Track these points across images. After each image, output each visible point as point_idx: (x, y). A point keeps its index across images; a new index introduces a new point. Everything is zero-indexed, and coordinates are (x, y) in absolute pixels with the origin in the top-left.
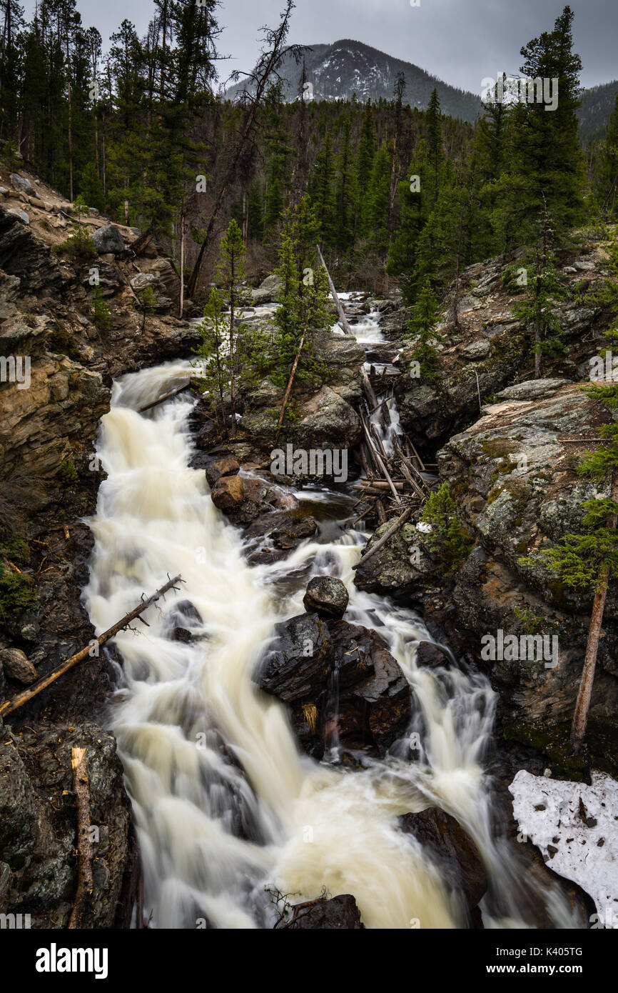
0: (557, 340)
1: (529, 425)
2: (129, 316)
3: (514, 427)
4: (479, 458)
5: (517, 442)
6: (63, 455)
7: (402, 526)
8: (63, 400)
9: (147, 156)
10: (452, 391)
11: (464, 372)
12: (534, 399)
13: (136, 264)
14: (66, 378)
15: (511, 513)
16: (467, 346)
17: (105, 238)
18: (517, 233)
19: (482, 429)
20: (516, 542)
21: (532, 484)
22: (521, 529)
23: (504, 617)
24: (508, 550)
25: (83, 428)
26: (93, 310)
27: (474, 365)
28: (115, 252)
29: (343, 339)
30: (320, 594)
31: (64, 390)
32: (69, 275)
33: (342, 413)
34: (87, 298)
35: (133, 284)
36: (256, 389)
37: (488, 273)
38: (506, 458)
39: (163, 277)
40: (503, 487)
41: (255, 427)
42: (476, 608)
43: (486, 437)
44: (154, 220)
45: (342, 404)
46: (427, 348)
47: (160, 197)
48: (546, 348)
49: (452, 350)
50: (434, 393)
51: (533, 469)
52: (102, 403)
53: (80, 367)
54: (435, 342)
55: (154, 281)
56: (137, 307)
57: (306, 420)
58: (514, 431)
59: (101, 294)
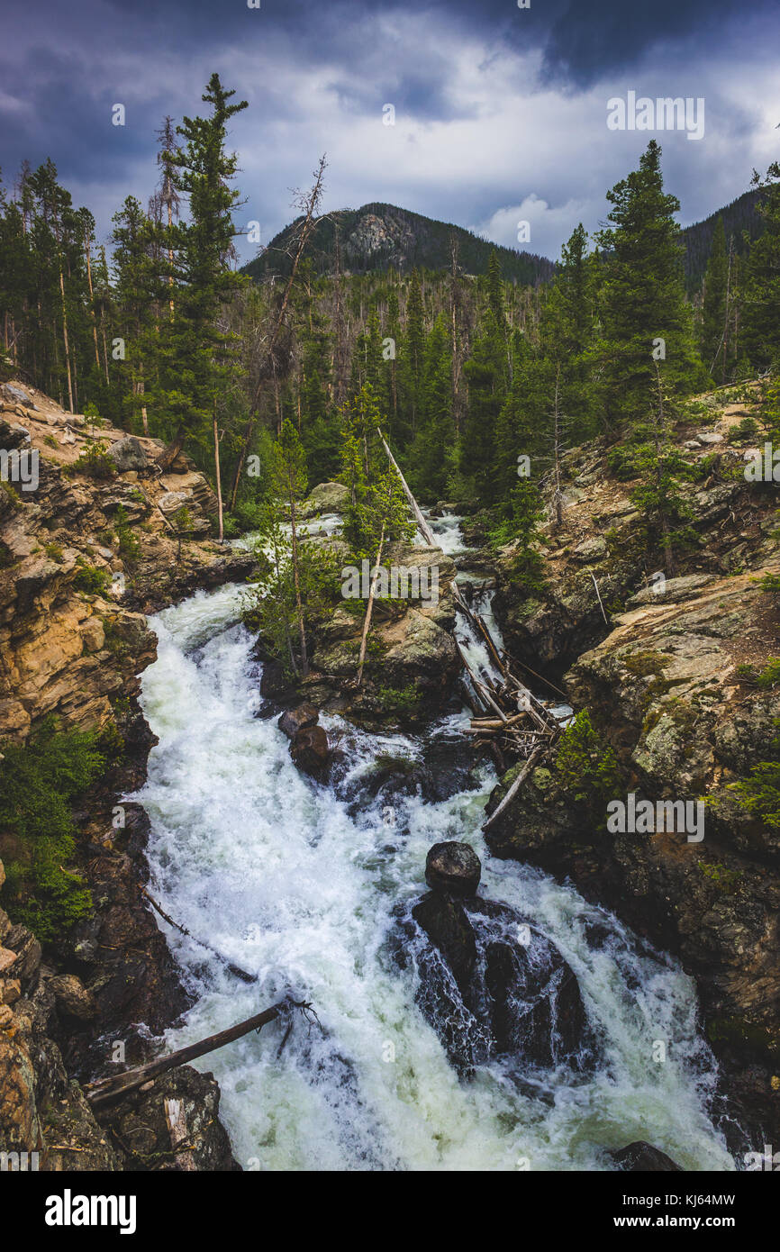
0: (690, 529)
1: (679, 633)
2: (160, 544)
3: (661, 637)
4: (623, 678)
5: (667, 655)
6: (103, 718)
7: (532, 770)
8: (98, 651)
9: (169, 353)
10: (566, 602)
11: (579, 577)
12: (677, 601)
13: (163, 481)
14: (100, 624)
15: (677, 742)
16: (577, 546)
17: (126, 453)
18: (623, 408)
19: (620, 643)
20: (689, 777)
21: (698, 704)
22: (693, 762)
23: (686, 876)
24: (681, 789)
25: (124, 684)
26: (117, 540)
27: (590, 568)
28: (138, 469)
29: (427, 551)
30: (446, 864)
31: (100, 639)
32: (85, 500)
33: (435, 640)
34: (109, 526)
35: (162, 506)
36: (329, 619)
37: (589, 458)
38: (657, 675)
39: (197, 495)
40: (661, 711)
41: (331, 665)
42: (646, 867)
43: (629, 652)
44: (181, 429)
45: (434, 630)
46: (530, 553)
47: (189, 401)
48: (678, 540)
49: (560, 552)
50: (545, 605)
51: (695, 686)
52: (148, 651)
53: (118, 609)
54: (537, 544)
55: (187, 501)
56: (169, 534)
57: (392, 651)
58: (663, 641)
59: (127, 520)
